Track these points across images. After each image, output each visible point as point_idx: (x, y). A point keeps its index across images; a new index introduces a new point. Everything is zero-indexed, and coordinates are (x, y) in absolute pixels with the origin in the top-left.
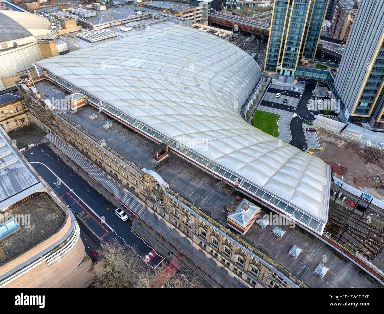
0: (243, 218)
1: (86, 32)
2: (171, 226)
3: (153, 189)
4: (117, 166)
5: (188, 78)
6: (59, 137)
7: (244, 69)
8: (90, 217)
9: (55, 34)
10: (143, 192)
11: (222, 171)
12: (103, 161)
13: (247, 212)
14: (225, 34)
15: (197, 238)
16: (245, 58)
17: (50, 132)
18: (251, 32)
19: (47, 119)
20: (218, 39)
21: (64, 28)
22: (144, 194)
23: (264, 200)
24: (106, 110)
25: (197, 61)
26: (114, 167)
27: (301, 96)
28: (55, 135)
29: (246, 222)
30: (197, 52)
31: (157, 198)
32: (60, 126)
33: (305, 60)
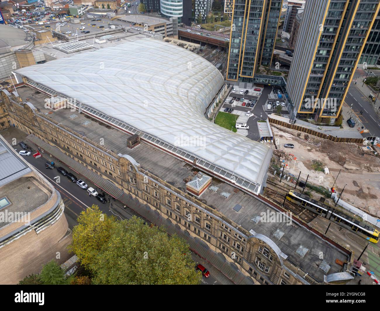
0: (198, 184)
1: (62, 44)
2: (143, 202)
3: (127, 171)
4: (96, 156)
5: (158, 85)
6: (41, 137)
7: (208, 77)
8: (72, 202)
9: (31, 45)
10: (119, 175)
11: (183, 154)
12: (84, 154)
13: (200, 180)
14: (193, 47)
15: (164, 207)
16: (209, 67)
17: (31, 133)
18: (217, 45)
19: (29, 121)
20: (185, 51)
21: (40, 40)
22: (121, 177)
23: (215, 172)
24: (85, 111)
25: (166, 70)
26: (93, 157)
27: (258, 99)
28: (37, 136)
29: (199, 187)
30: (166, 63)
31: (132, 179)
32: (42, 126)
33: (262, 68)
